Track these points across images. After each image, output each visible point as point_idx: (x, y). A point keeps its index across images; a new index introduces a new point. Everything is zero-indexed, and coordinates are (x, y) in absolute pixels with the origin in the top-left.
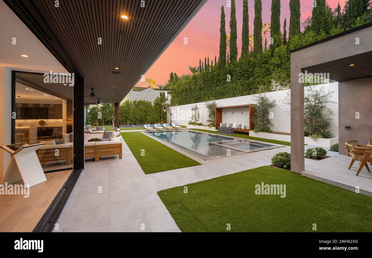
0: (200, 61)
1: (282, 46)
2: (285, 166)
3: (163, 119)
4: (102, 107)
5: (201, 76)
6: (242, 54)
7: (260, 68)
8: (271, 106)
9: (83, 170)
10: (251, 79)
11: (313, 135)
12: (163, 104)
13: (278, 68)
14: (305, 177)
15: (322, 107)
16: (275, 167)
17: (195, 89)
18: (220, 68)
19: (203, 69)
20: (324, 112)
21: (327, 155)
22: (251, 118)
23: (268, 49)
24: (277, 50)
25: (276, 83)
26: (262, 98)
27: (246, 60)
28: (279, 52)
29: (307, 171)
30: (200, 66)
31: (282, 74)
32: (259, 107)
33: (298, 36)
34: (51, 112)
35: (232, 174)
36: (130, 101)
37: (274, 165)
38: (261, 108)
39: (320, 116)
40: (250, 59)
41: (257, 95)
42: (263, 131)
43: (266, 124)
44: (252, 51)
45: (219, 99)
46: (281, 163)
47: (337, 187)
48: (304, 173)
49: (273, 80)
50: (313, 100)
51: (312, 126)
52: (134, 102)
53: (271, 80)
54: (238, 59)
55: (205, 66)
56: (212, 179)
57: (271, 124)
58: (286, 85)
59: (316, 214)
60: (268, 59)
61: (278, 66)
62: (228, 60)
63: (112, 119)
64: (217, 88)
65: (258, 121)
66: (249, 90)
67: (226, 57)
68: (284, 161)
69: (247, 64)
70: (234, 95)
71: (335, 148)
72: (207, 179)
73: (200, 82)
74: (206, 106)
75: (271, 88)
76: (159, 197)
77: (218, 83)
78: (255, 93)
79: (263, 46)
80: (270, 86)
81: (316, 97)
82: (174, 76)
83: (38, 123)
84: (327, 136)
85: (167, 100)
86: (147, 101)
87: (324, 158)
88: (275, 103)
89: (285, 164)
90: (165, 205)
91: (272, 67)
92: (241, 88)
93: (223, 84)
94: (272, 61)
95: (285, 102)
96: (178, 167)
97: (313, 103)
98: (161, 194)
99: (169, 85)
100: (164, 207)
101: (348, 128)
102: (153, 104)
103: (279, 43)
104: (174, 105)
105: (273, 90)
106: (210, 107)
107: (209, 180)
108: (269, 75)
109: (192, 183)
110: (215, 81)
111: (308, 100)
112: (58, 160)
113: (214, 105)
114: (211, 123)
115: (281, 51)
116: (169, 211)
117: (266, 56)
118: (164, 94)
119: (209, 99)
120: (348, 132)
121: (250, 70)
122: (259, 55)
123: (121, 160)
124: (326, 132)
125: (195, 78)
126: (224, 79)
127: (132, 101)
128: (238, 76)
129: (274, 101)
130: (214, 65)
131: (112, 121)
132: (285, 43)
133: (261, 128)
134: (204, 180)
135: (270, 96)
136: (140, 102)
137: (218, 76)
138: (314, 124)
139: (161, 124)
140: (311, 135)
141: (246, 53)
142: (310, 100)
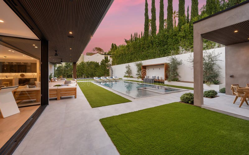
0: (131, 35)
1: (186, 24)
2: (190, 102)
3: (107, 74)
4: (65, 66)
5: (132, 45)
6: (160, 30)
7: (171, 39)
8: (179, 64)
9: (48, 106)
10: (166, 46)
11: (208, 82)
12: (107, 64)
13: (184, 39)
14: (204, 109)
15: (213, 64)
16: (183, 103)
17: (128, 54)
18: (144, 40)
19: (133, 41)
20: (215, 67)
21: (217, 95)
22: (166, 72)
23: (177, 26)
24: (183, 27)
25: (182, 49)
26: (173, 59)
27: (162, 34)
28: (184, 28)
29: (205, 105)
30: (132, 39)
31: (186, 43)
32: (171, 65)
33: (197, 17)
34: (28, 68)
35: (153, 108)
36: (84, 62)
37: (182, 102)
38: (173, 65)
39: (212, 70)
40: (165, 33)
41: (170, 57)
42: (174, 80)
43: (175, 76)
44: (166, 28)
45: (144, 60)
46: (187, 100)
47: (227, 115)
48: (203, 106)
49: (180, 47)
50: (208, 59)
51: (207, 77)
52: (87, 63)
53: (179, 47)
54: (157, 34)
55: (135, 39)
56: (139, 111)
57: (179, 76)
58: (189, 50)
59: (214, 134)
60: (177, 33)
61: (184, 37)
62: (150, 34)
63: (72, 74)
64: (143, 53)
65: (170, 74)
66: (165, 53)
67: (148, 32)
68: (189, 98)
69: (163, 37)
70: (154, 57)
71: (223, 91)
72: (136, 111)
73: (132, 49)
74: (135, 65)
75: (179, 52)
76: (100, 123)
77: (143, 50)
78: (168, 55)
79: (174, 24)
80: (178, 51)
81: (209, 57)
82: (114, 45)
83: (19, 76)
84: (217, 83)
85: (109, 61)
86: (96, 62)
87: (216, 97)
88: (182, 62)
89: (190, 100)
90: (104, 128)
91: (179, 38)
92: (159, 52)
93: (147, 50)
94: (180, 34)
95: (189, 61)
96: (115, 103)
97: (207, 62)
98: (102, 121)
99: (110, 52)
100: (104, 130)
101: (232, 76)
102: (100, 64)
103: (184, 22)
104: (114, 65)
105: (180, 53)
106: (138, 65)
107: (137, 111)
108: (178, 43)
109: (124, 113)
110: (141, 48)
111: (204, 59)
112: (30, 99)
113: (141, 64)
114: (139, 76)
115: (185, 27)
116: (107, 132)
117: (176, 31)
118: (107, 57)
119: (137, 60)
120: (232, 79)
121: (165, 40)
122: (171, 30)
123: (76, 99)
124: (216, 80)
125: (128, 46)
126: (147, 47)
127: (86, 62)
128: (157, 45)
129: (181, 61)
130: (140, 37)
131: (72, 75)
132: (188, 22)
133: (173, 78)
134: (134, 111)
135: (178, 57)
136: (91, 62)
137: (143, 45)
138: (208, 75)
139: (105, 77)
140: (206, 82)
141: (162, 29)
142: (206, 59)
